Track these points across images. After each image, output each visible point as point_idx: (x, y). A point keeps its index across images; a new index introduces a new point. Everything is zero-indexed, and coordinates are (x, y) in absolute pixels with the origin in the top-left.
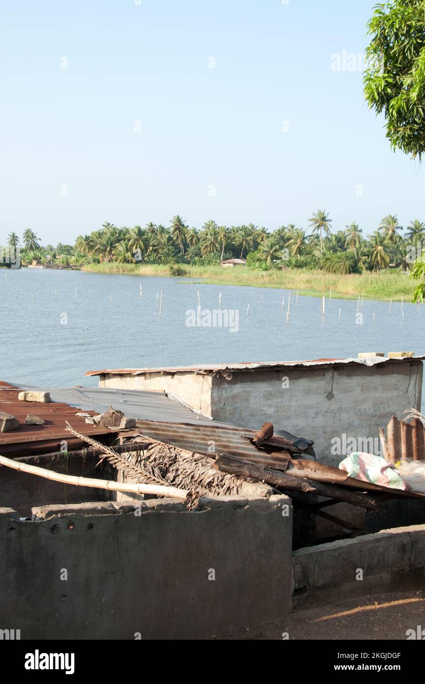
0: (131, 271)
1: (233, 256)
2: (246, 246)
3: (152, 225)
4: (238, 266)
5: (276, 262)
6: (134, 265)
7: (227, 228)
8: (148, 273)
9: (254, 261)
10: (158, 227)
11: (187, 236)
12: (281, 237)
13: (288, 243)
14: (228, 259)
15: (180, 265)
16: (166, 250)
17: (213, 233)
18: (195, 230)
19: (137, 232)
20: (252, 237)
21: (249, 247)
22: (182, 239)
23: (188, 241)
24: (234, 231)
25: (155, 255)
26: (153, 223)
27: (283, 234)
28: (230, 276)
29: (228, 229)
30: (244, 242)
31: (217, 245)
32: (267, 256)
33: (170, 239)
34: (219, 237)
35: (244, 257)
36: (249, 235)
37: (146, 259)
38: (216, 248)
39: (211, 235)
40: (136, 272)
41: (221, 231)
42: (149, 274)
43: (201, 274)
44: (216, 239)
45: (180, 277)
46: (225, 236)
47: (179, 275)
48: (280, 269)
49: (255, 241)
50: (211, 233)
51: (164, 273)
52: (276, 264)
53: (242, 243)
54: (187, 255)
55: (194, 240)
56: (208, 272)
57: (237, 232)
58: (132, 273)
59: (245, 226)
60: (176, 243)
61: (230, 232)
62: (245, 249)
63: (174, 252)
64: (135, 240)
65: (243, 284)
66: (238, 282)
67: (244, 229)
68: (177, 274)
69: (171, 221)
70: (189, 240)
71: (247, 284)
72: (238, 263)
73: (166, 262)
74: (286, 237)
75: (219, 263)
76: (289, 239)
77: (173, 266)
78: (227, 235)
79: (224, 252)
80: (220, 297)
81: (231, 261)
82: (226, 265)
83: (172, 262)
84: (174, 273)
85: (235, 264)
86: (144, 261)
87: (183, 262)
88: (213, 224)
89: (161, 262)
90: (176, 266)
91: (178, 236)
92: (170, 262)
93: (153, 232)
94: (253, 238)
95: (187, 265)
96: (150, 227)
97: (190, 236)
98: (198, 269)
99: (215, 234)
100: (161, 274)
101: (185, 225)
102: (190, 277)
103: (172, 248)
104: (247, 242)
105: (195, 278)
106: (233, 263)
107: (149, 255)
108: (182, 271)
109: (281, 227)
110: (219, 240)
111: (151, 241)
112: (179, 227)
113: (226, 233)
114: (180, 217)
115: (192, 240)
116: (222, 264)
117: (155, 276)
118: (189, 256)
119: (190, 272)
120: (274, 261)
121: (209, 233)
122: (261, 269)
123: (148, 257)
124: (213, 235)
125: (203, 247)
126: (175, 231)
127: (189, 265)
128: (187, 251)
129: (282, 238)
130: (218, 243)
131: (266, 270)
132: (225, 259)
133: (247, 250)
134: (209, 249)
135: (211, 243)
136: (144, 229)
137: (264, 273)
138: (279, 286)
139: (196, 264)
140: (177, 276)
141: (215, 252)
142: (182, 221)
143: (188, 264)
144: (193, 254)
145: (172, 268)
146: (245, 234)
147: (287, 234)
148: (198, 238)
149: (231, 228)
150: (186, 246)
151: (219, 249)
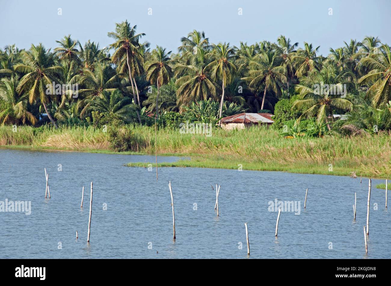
0: (24, 142)
1: (244, 107)
2: (271, 87)
3: (70, 43)
4: (254, 128)
5: (337, 118)
6: (30, 129)
7: (231, 47)
8: (62, 145)
9: (289, 118)
10: (83, 48)
11: (146, 65)
12: (349, 64)
13: (364, 77)
14: (234, 113)
15: (132, 127)
16: (101, 96)
17: (201, 59)
18: (162, 53)
19: (36, 58)
20: (284, 67)
21: (279, 88)
22: (136, 72)
23: (148, 77)
24: (246, 55)
25: (77, 107)
26: (73, 39)
27: (353, 58)
28: (239, 150)
29: (232, 51)
30: (268, 78)
31: (210, 85)
32: (319, 107)
33: (108, 73)
34: (215, 68)
35: (270, 109)
36: (278, 63)
37: (59, 115)
38: (208, 90)
39: (198, 62)
40: (36, 144)
41: (218, 54)
42: (64, 148)
43: (176, 146)
44: (208, 71)
45: (132, 153)
46: (226, 65)
47: (129, 148)
48: (348, 132)
49: (291, 74)
50: (196, 60)
51: (98, 145)
52: (337, 121)
53: (264, 79)
54: (147, 106)
55: (161, 72)
56: (190, 141)
57: (254, 54)
58: (27, 146)
59: (269, 44)
60: (122, 82)
61: (237, 57)
62: (271, 93)
63: (118, 99)
64: (35, 75)
65: (266, 167)
66: (255, 162)
67: (268, 48)
68: (125, 147)
69: (110, 35)
70: (150, 73)
71: (274, 167)
72: (254, 121)
73: (102, 121)
74: (360, 63)
75: (215, 122)
76: (366, 68)
77: (118, 129)
78: (231, 62)
79: (225, 100)
80: (217, 195)
81: (242, 117)
82: (231, 127)
83: (115, 122)
84: (119, 145)
85: (248, 124)
86: (55, 119)
87: (138, 121)
88: (202, 40)
89: (92, 120)
90: (122, 130)
91: (126, 66)
92: (111, 120)
93: (72, 56)
94: (288, 68)
95: (145, 127)
96: (65, 46)
97: (152, 66)
98: (170, 135)
99: (205, 61)
100: (91, 147)
101: (141, 42)
102: (153, 153)
103: (115, 92)
104: (273, 76)
105: (163, 155)
106: (244, 123)
107: (65, 107)
108: (135, 140)
109: (349, 43)
110: (214, 74)
111: (68, 78)
112: (129, 48)
113: (228, 58)
114: (132, 27)
115: (156, 73)
116: (222, 125)
117: (78, 152)
118: (151, 108)
119: (153, 143)
120: (335, 116)
121: (193, 59)
122: (304, 134)
123: (62, 113)
124: (202, 63)
125: (180, 90)
126: (121, 54)
127: (151, 128)
128: (147, 98)
129: (351, 65)
130: (212, 81)
131: (316, 135)
132: (228, 113)
133: (274, 93)
134: (193, 93)
135: (197, 80)
136: (52, 51)
137: (312, 142)
138: (347, 170)
139: (165, 126)
140: (127, 150)
141: (205, 98)
142: (135, 34)
143: (150, 124)
144: (159, 102)
145: (114, 135)
146: (270, 61)
147: (363, 59)
148: (169, 69)
149: (239, 47)
150: (143, 86)
151: (214, 92)
